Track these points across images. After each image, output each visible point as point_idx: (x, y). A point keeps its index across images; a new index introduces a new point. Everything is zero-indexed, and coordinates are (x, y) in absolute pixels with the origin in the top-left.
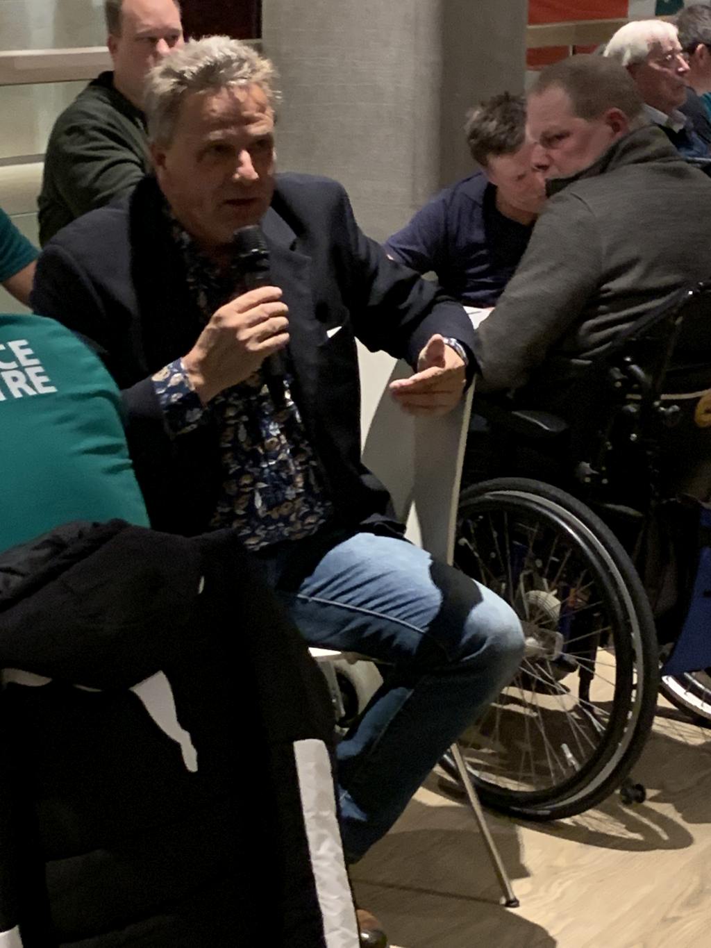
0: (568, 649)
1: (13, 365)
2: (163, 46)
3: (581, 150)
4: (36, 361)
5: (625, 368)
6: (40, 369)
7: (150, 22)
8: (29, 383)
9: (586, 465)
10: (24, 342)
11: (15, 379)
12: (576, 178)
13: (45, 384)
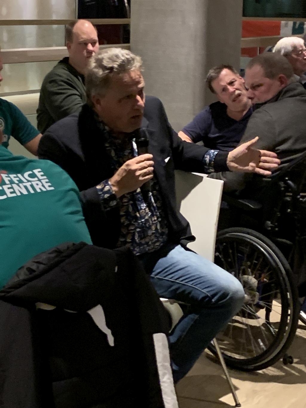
0: (261, 299)
1: (36, 179)
2: (90, 47)
3: (268, 91)
4: (45, 177)
5: (285, 182)
6: (47, 180)
7: (84, 37)
8: (43, 186)
9: (269, 223)
10: (40, 170)
11: (37, 184)
12: (265, 103)
13: (49, 186)
